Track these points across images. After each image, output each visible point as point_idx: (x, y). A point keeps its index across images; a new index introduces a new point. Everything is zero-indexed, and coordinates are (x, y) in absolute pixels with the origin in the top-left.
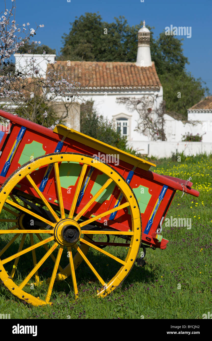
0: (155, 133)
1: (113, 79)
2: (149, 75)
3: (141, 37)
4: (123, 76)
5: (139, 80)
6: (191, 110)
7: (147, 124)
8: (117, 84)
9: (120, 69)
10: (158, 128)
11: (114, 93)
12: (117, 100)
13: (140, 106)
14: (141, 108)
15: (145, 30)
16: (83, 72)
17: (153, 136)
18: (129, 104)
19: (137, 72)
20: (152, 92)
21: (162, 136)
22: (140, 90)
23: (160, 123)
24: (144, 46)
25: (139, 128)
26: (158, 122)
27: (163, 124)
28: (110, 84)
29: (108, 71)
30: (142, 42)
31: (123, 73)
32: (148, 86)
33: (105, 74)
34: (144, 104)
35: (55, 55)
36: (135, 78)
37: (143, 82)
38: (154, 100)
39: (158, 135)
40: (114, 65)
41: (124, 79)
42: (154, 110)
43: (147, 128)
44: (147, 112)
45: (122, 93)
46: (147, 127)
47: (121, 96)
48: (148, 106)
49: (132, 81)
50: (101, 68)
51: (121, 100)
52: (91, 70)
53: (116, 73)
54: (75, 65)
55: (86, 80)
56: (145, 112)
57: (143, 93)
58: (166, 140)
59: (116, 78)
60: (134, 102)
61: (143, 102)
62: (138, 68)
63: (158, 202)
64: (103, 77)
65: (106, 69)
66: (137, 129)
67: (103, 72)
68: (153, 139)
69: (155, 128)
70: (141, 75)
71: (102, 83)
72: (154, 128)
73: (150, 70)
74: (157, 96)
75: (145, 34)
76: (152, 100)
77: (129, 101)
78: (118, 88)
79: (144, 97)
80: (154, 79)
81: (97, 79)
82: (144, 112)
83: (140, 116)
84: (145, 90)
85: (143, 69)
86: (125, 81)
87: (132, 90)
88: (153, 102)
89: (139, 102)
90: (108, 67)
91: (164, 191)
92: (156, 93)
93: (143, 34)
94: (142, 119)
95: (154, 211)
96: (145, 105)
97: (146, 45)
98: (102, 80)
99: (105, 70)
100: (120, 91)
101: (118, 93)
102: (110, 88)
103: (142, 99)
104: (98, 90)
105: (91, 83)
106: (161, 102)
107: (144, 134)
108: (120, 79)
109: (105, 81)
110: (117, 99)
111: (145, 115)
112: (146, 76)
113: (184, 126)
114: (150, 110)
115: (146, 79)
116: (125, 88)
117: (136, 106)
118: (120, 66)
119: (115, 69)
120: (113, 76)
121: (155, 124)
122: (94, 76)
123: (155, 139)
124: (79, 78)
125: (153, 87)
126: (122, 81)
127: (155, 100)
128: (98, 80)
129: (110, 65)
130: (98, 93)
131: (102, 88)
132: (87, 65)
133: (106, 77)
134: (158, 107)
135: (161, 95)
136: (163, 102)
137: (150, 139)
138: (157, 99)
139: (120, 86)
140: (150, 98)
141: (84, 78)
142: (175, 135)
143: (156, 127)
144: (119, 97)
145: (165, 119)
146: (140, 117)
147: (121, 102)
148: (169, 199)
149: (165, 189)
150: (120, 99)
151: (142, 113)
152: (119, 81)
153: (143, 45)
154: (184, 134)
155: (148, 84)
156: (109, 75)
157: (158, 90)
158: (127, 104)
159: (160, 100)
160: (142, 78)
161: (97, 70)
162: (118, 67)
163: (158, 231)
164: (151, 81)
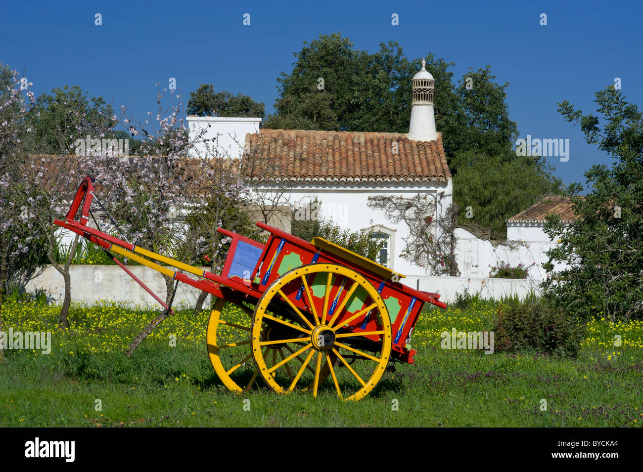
0: (438, 262)
1: (364, 164)
2: (430, 158)
3: (417, 88)
4: (383, 157)
5: (411, 165)
6: (512, 221)
7: (423, 245)
8: (371, 172)
9: (378, 146)
10: (443, 251)
11: (363, 188)
12: (369, 202)
13: (410, 213)
14: (413, 216)
15: (424, 75)
16: (311, 149)
17: (434, 268)
18: (391, 209)
19: (408, 151)
20: (432, 188)
21: (450, 267)
22: (412, 184)
23: (447, 244)
24: (422, 105)
25: (408, 252)
26: (443, 242)
27: (452, 246)
28: (358, 172)
29: (356, 149)
30: (419, 97)
31: (382, 152)
32: (427, 176)
33: (350, 153)
34: (418, 209)
35: (260, 119)
36: (404, 162)
37: (419, 169)
38: (436, 202)
39: (443, 265)
40: (368, 138)
41: (384, 163)
42: (436, 221)
43: (424, 253)
44: (423, 223)
45: (378, 188)
46: (424, 251)
47: (377, 195)
48: (425, 212)
49: (398, 167)
50: (343, 143)
51: (378, 202)
52: (325, 146)
53: (369, 152)
54: (297, 137)
55: (314, 165)
56: (420, 224)
57: (416, 188)
58: (458, 274)
59: (370, 161)
60: (401, 205)
61: (417, 207)
62: (411, 143)
63: (407, 313)
64: (347, 158)
65: (353, 144)
66: (405, 253)
67: (347, 150)
68: (434, 272)
69: (438, 253)
70: (416, 156)
71: (344, 170)
72: (435, 252)
73: (434, 147)
74: (442, 195)
75: (425, 83)
76: (433, 203)
77: (391, 203)
78: (372, 179)
79: (418, 197)
80: (438, 165)
81: (334, 163)
82: (417, 223)
83: (411, 231)
84: (419, 184)
85: (421, 145)
86: (385, 167)
87: (397, 184)
88: (435, 205)
89: (409, 206)
90: (356, 141)
91: (413, 303)
92: (440, 190)
93: (422, 82)
94: (414, 235)
95: (404, 321)
96: (419, 212)
97: (426, 102)
98: (344, 164)
99: (350, 147)
100: (375, 184)
101: (370, 188)
102: (358, 179)
103: (414, 199)
104: (335, 184)
105: (324, 170)
106: (448, 206)
107: (417, 264)
108: (377, 164)
109: (350, 167)
110: (370, 199)
111: (419, 228)
112: (424, 159)
113: (494, 251)
114: (429, 220)
115: (425, 164)
116: (383, 180)
117: (404, 212)
118: (379, 140)
119: (369, 145)
120: (364, 157)
121: (438, 244)
122: (330, 158)
123: (437, 273)
124: (302, 160)
125: (434, 179)
126: (381, 167)
127: (439, 202)
128: (337, 165)
129: (361, 137)
130: (334, 188)
131: (343, 179)
132: (318, 137)
133: (351, 159)
134: (444, 215)
135: (449, 194)
136: (453, 207)
137: (429, 271)
138: (442, 201)
139: (376, 177)
140: (430, 198)
141: (311, 160)
142: (476, 266)
143: (440, 250)
144: (373, 195)
145: (456, 236)
146: (411, 233)
147: (377, 204)
148: (418, 311)
149: (414, 300)
150: (375, 199)
151: (414, 225)
152: (374, 167)
153: (422, 102)
154: (494, 265)
155: (426, 172)
156: (357, 156)
157: (445, 184)
158: (387, 209)
159: (447, 202)
160: (417, 162)
161: (337, 146)
162: (375, 142)
163: (407, 341)
164: (432, 167)
